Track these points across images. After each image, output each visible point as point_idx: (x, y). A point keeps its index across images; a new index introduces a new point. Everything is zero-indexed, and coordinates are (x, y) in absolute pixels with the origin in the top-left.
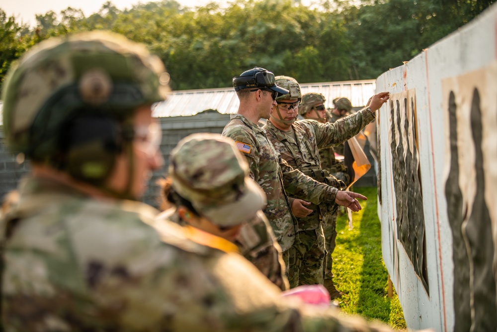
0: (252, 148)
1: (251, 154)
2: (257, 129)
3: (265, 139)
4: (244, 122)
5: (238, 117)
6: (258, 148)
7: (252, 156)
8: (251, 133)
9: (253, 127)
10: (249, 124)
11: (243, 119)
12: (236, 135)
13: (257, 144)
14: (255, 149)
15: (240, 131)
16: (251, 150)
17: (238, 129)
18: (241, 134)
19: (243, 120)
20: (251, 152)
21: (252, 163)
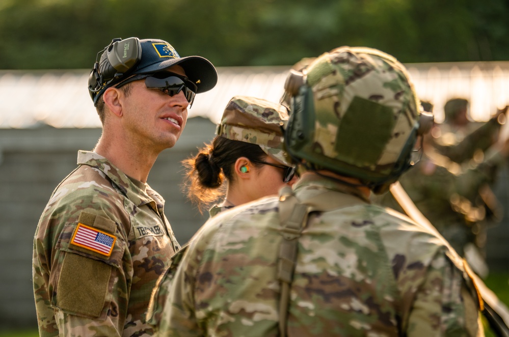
0: (117, 242)
1: (113, 258)
2: (139, 196)
3: (158, 222)
4: (107, 177)
5: (94, 163)
6: (133, 244)
7: (115, 262)
8: (119, 203)
9: (129, 190)
10: (121, 181)
11: (107, 168)
12: (79, 207)
13: (131, 233)
14: (125, 246)
15: (90, 197)
16: (115, 247)
17: (86, 194)
18: (92, 205)
19: (106, 171)
20: (113, 253)
21: (116, 280)
